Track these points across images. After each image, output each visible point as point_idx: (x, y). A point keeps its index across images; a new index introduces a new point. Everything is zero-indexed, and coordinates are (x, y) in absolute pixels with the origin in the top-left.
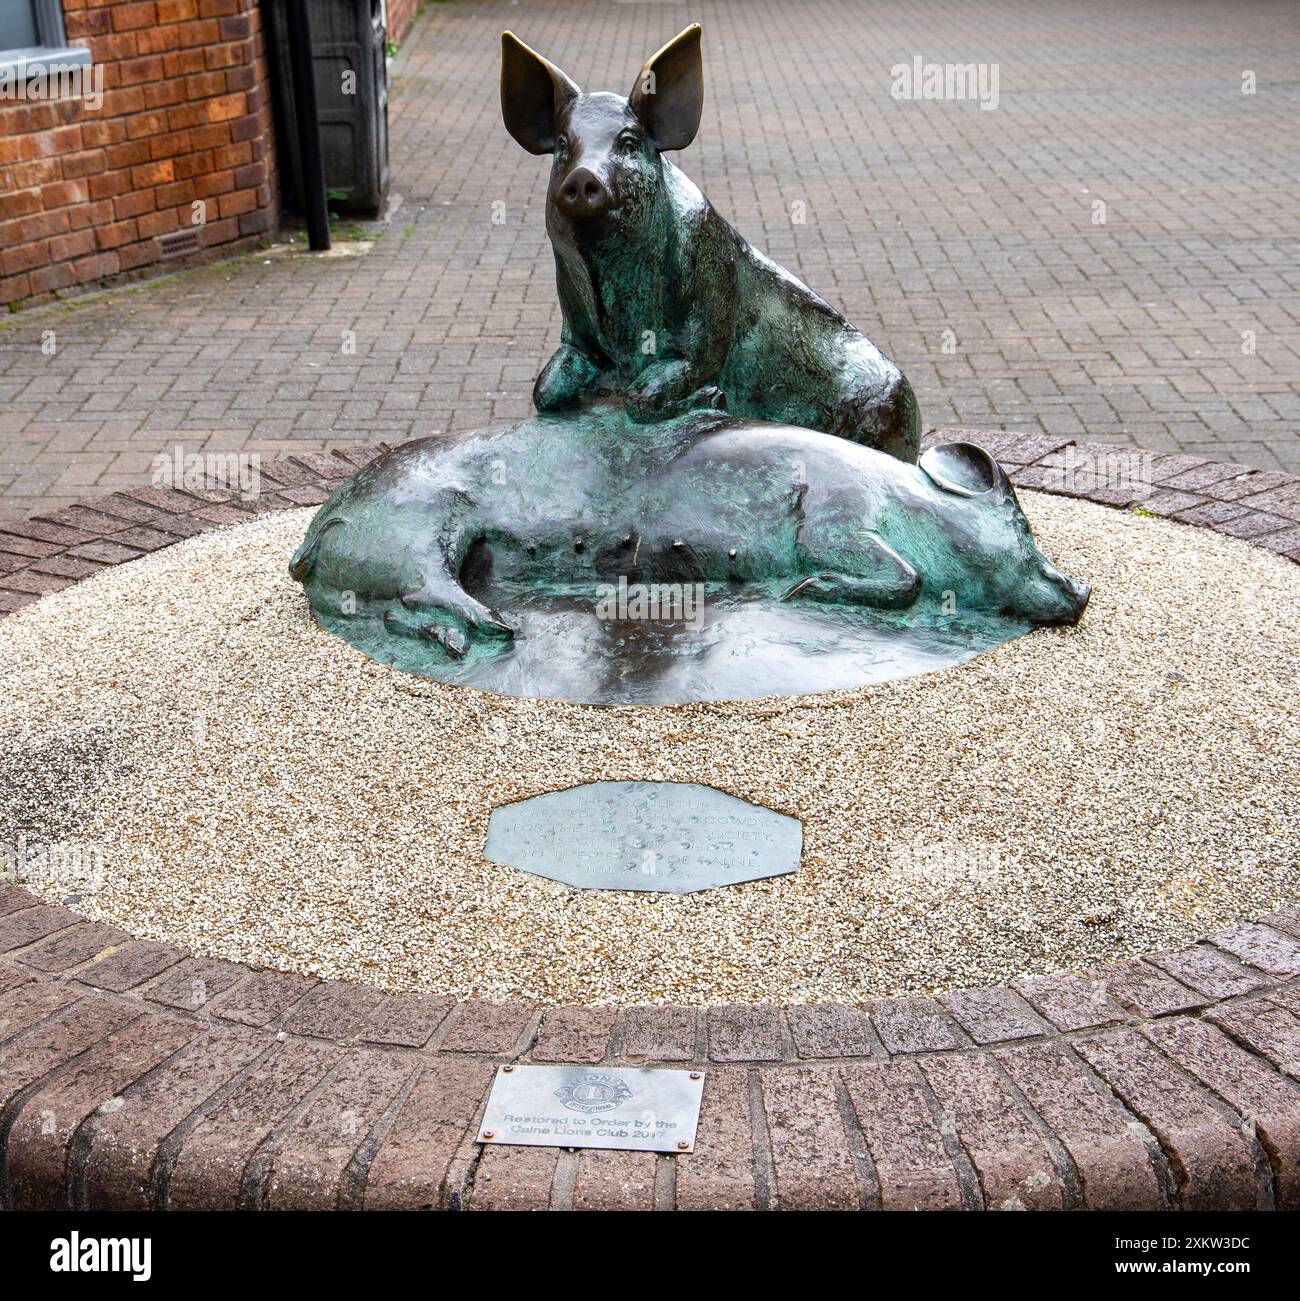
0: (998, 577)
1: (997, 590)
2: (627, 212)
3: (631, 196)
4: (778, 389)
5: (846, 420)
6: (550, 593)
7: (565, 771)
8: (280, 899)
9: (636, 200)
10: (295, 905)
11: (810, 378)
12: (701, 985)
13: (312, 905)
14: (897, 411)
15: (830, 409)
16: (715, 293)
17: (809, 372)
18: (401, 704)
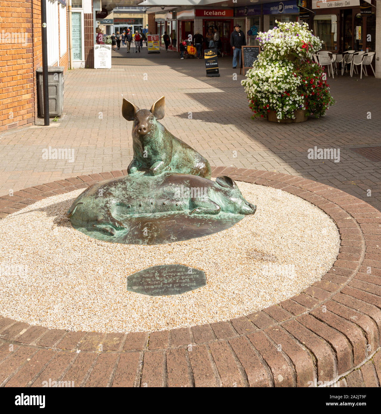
0: (237, 205)
1: (237, 208)
2: (151, 133)
3: (152, 129)
4: (182, 165)
5: (196, 171)
6: (134, 217)
7: (145, 264)
8: (72, 309)
9: (153, 130)
10: (77, 310)
11: (188, 163)
12: (189, 321)
13: (82, 309)
14: (207, 169)
15: (193, 169)
16: (168, 147)
17: (188, 161)
18: (100, 249)
